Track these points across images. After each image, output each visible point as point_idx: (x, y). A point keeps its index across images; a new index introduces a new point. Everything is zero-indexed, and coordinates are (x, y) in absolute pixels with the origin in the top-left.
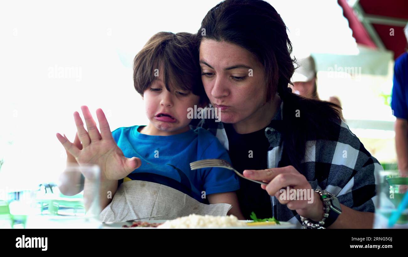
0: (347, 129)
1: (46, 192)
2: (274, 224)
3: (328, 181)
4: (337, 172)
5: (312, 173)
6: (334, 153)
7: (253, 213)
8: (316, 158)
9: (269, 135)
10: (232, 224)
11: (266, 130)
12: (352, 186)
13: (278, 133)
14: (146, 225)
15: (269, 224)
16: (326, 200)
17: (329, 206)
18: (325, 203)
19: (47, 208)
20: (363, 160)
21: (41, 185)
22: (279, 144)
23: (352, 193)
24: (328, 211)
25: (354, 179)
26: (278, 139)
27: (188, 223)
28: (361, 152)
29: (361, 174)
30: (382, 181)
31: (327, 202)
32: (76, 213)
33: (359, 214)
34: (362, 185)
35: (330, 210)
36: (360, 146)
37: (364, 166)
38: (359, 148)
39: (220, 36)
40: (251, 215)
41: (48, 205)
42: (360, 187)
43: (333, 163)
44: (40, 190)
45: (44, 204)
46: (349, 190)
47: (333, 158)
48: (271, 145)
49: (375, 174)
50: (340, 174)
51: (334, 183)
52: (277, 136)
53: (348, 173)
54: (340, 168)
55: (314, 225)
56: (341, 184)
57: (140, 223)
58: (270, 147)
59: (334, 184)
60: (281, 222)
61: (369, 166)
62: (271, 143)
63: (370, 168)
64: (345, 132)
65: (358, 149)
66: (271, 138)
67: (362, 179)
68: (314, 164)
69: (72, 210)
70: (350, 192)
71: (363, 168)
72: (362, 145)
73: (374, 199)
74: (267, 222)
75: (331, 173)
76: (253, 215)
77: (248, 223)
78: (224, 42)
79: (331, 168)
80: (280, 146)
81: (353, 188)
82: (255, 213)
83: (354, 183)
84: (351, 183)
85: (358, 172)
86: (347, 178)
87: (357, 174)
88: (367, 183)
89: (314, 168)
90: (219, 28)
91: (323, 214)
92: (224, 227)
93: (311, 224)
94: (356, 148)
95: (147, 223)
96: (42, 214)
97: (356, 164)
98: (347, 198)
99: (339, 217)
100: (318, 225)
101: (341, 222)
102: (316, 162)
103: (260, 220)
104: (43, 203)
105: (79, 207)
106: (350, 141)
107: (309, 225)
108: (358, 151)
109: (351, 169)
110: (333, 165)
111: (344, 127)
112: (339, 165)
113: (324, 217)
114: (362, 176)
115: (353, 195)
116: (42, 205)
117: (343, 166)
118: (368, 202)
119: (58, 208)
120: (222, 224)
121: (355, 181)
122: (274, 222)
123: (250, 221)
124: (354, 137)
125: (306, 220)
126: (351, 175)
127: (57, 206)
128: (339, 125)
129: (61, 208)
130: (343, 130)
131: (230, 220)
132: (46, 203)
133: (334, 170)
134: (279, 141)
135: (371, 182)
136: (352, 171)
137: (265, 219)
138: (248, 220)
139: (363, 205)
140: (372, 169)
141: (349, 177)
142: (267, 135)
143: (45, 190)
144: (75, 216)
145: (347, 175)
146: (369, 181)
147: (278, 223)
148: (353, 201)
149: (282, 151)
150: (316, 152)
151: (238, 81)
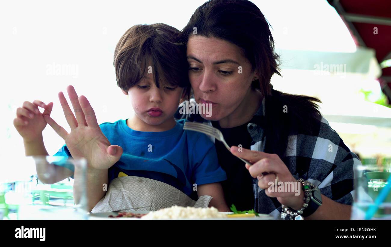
0: (327, 125)
1: (38, 183)
2: (253, 216)
3: (308, 175)
4: (317, 166)
5: (293, 167)
6: (314, 148)
7: (233, 206)
8: (297, 152)
9: (252, 130)
10: (212, 215)
11: (249, 125)
12: (331, 180)
13: (260, 129)
14: (131, 215)
15: (249, 216)
16: (308, 190)
17: (310, 197)
18: (306, 194)
19: (38, 199)
20: (342, 155)
21: (32, 176)
22: (261, 139)
23: (330, 186)
24: (308, 201)
25: (334, 173)
26: (260, 133)
27: (170, 214)
28: (341, 147)
29: (341, 168)
30: (360, 176)
31: (308, 193)
32: (66, 204)
33: (340, 205)
34: (341, 180)
35: (310, 201)
36: (339, 142)
37: (343, 161)
38: (339, 143)
39: (209, 33)
40: (231, 207)
41: (39, 195)
42: (339, 181)
43: (313, 157)
44: (32, 181)
45: (36, 195)
46: (329, 183)
47: (313, 153)
48: (253, 139)
49: (354, 168)
50: (319, 167)
51: (314, 176)
52: (259, 131)
53: (328, 167)
54: (320, 162)
55: (292, 213)
56: (321, 178)
57: (125, 213)
58: (253, 141)
59: (313, 178)
60: (260, 215)
61: (348, 160)
62: (254, 138)
63: (349, 163)
64: (325, 127)
65: (337, 145)
66: (253, 133)
67: (342, 174)
68: (295, 158)
69: (62, 201)
70: (329, 186)
71: (342, 163)
72: (341, 141)
73: (352, 193)
74: (247, 214)
75: (311, 167)
76: (233, 207)
77: (228, 214)
78: (213, 38)
79: (312, 162)
80: (262, 140)
81: (332, 182)
82: (235, 205)
83: (333, 177)
84: (330, 177)
85: (338, 166)
86: (327, 172)
87: (336, 169)
88: (346, 178)
89: (295, 162)
90: (208, 25)
91: (303, 204)
92: (205, 218)
93: (290, 212)
94: (336, 143)
95: (131, 214)
96: (33, 204)
97: (336, 159)
98: (326, 191)
99: (319, 208)
100: (297, 214)
101: (321, 213)
102: (297, 156)
103: (240, 212)
104: (35, 193)
105: (69, 198)
106: (330, 136)
107: (288, 212)
108: (338, 146)
109: (331, 163)
110: (313, 159)
111: (325, 123)
112: (319, 160)
113: (303, 207)
114: (341, 170)
115: (332, 188)
116: (34, 195)
117: (323, 160)
118: (347, 196)
119: (49, 199)
120: (203, 216)
121: (334, 175)
122: (253, 214)
123: (230, 213)
124: (334, 132)
125: (286, 207)
126: (330, 169)
127: (48, 197)
128: (319, 120)
129: (52, 199)
130: (324, 126)
131: (211, 211)
132: (37, 193)
133: (314, 165)
134: (261, 135)
135: (350, 177)
136: (331, 165)
137: (245, 212)
138: (229, 212)
139: (342, 199)
140: (351, 164)
141: (328, 171)
142: (249, 130)
143: (37, 182)
144: (65, 206)
145: (326, 169)
146: (348, 175)
147: (257, 215)
148: (332, 194)
149: (264, 146)
150: (297, 146)
151: (225, 76)
